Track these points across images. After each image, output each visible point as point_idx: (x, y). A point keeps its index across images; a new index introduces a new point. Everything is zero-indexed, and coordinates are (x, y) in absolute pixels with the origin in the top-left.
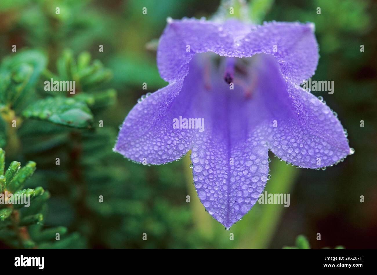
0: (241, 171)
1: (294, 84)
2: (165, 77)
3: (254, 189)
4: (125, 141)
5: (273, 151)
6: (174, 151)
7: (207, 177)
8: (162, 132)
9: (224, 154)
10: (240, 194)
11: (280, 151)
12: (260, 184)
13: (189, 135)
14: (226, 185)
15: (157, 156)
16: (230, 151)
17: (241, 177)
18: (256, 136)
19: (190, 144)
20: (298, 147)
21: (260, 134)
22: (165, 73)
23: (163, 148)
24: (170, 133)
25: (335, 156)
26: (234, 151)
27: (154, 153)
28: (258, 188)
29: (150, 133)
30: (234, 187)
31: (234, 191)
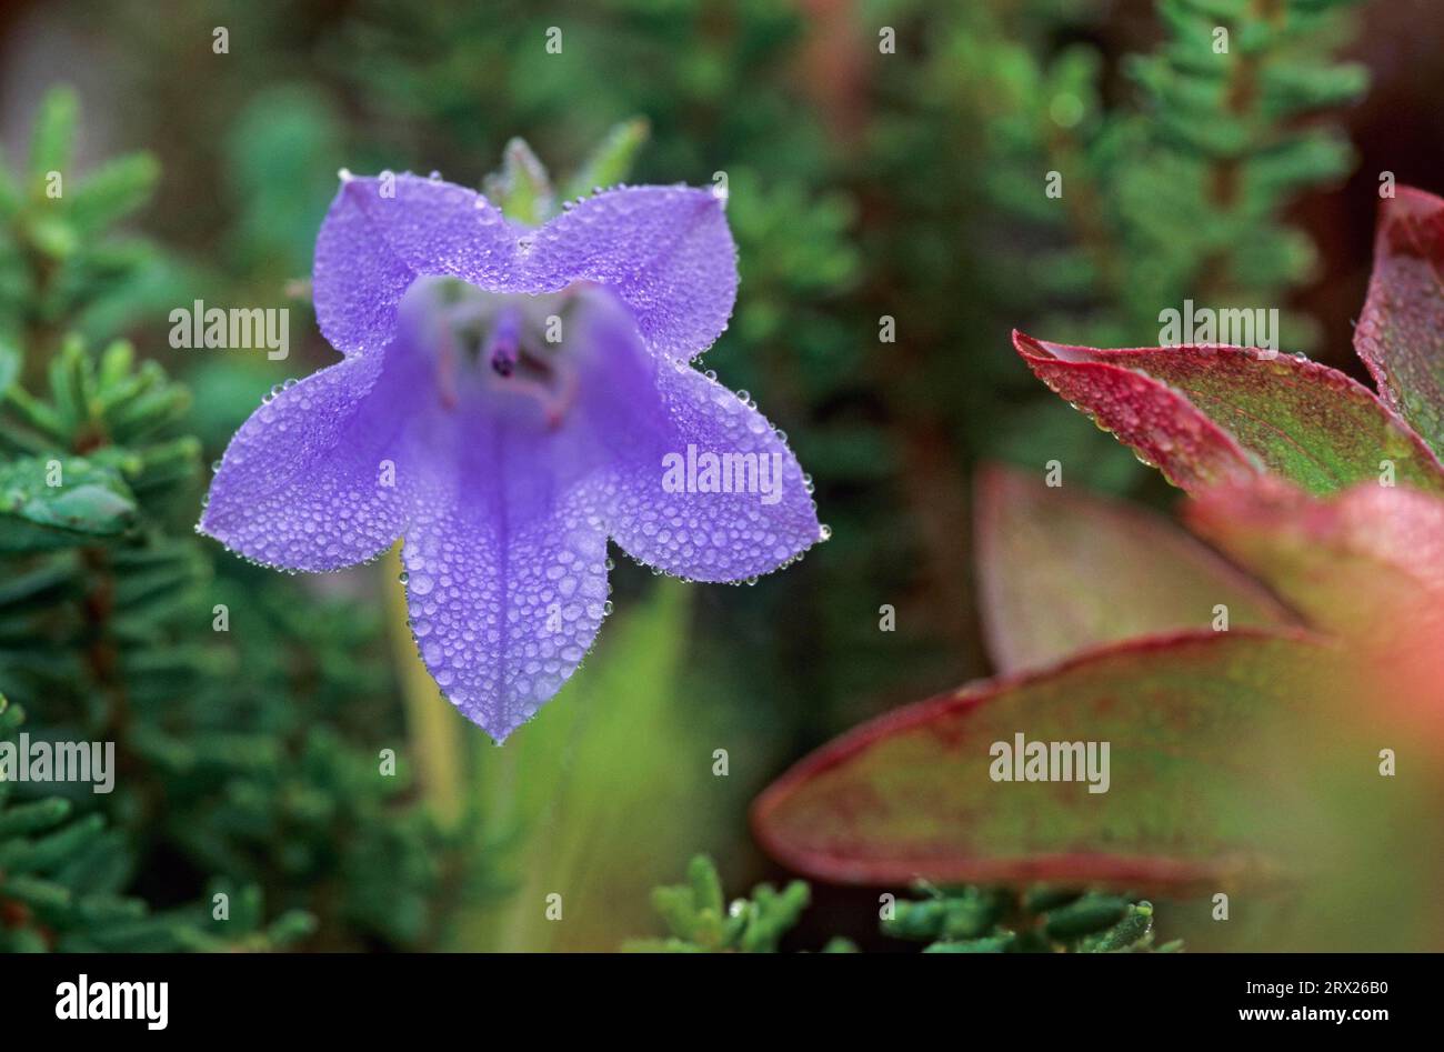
0: (533, 593)
1: (674, 362)
2: (335, 336)
3: (568, 637)
4: (228, 504)
5: (619, 541)
6: (358, 536)
7: (444, 608)
8: (326, 487)
9: (490, 551)
10: (531, 651)
11: (637, 540)
12: (584, 626)
13: (397, 499)
14: (493, 628)
15: (312, 548)
16: (507, 544)
17: (534, 608)
18: (573, 505)
19: (402, 523)
20: (684, 527)
21: (585, 501)
22: (332, 323)
23: (328, 528)
24: (348, 493)
25: (783, 547)
26: (517, 544)
27: (303, 541)
28: (578, 635)
29: (294, 488)
30: (517, 634)
31: (516, 642)
